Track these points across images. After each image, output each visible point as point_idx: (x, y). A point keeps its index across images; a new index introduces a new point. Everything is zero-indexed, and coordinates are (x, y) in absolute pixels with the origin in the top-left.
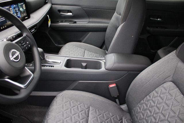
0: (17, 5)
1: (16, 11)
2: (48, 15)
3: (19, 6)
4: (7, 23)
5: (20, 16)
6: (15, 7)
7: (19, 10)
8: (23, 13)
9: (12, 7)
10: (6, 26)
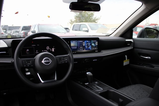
0: (90, 41)
1: (88, 45)
2: (126, 56)
3: (92, 42)
4: (77, 51)
5: (91, 49)
6: (88, 42)
7: (91, 44)
8: (95, 48)
9: (85, 42)
10: (75, 52)
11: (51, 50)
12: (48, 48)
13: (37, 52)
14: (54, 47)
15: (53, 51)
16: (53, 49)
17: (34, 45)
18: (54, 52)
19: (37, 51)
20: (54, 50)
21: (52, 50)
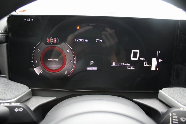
11: (146, 64)
12: (135, 54)
13: (93, 66)
14: (158, 52)
15: (153, 67)
16: (154, 60)
17: (82, 40)
18: (155, 71)
19: (92, 62)
20: (158, 64)
21: (150, 63)
